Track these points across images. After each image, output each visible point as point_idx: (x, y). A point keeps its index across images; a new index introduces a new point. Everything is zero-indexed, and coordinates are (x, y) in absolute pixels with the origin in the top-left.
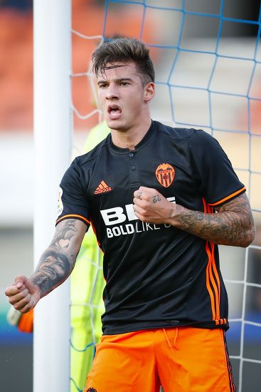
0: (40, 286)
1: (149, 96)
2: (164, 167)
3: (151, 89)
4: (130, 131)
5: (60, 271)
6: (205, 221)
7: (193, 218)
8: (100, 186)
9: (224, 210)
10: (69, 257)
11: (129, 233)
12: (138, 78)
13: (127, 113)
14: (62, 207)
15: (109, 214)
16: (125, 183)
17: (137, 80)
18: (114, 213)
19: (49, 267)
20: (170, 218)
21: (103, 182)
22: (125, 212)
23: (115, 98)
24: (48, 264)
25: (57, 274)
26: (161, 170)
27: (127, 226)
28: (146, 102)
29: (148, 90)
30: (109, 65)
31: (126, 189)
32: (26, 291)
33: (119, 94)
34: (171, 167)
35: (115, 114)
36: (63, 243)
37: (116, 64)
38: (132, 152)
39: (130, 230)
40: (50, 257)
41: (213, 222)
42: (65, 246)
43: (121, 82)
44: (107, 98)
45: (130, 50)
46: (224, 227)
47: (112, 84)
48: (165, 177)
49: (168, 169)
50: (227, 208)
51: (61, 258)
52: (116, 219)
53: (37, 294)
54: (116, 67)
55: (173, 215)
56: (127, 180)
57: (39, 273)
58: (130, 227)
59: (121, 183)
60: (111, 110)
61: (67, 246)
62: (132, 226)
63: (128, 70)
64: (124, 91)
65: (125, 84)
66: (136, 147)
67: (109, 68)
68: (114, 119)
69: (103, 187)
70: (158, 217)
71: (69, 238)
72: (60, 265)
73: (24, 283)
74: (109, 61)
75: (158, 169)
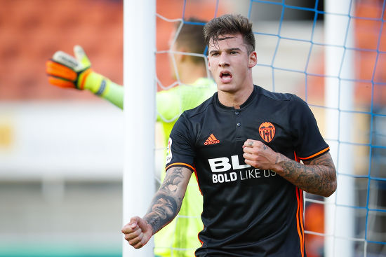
0: (153, 225)
1: (252, 63)
2: (267, 125)
3: (254, 57)
4: (238, 93)
5: (169, 212)
6: (302, 170)
7: (293, 166)
8: (209, 138)
9: (314, 164)
10: (177, 200)
11: (232, 180)
12: (245, 48)
13: (236, 78)
14: (170, 155)
15: (216, 163)
16: (232, 136)
17: (244, 49)
18: (221, 162)
19: (160, 208)
20: (276, 164)
21: (212, 135)
22: (230, 162)
23: (227, 65)
24: (159, 205)
25: (167, 214)
26: (264, 127)
27: (231, 174)
28: (250, 68)
29: (251, 58)
30: (220, 37)
31: (233, 141)
32: (140, 230)
33: (230, 62)
34: (272, 125)
35: (226, 79)
36: (172, 188)
37: (227, 36)
38: (238, 111)
39: (234, 178)
40: (161, 200)
41: (308, 171)
42: (173, 190)
43: (231, 52)
44: (220, 66)
45: (238, 24)
46: (316, 176)
47: (223, 54)
48: (267, 134)
49: (270, 127)
50: (317, 161)
51: (171, 201)
52: (222, 167)
53: (149, 231)
54: (227, 38)
55: (279, 161)
56: (234, 134)
57: (152, 213)
58: (233, 175)
59: (228, 137)
60: (222, 75)
61: (175, 191)
62: (235, 174)
63: (237, 41)
64: (234, 59)
65: (234, 53)
66: (241, 106)
67: (221, 39)
68: (226, 83)
69: (212, 140)
70: (267, 162)
71: (177, 184)
72: (170, 207)
73: (138, 223)
74: (220, 33)
75: (261, 126)
